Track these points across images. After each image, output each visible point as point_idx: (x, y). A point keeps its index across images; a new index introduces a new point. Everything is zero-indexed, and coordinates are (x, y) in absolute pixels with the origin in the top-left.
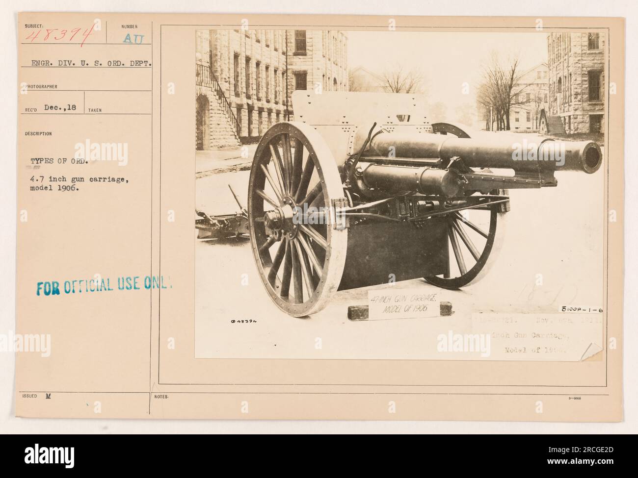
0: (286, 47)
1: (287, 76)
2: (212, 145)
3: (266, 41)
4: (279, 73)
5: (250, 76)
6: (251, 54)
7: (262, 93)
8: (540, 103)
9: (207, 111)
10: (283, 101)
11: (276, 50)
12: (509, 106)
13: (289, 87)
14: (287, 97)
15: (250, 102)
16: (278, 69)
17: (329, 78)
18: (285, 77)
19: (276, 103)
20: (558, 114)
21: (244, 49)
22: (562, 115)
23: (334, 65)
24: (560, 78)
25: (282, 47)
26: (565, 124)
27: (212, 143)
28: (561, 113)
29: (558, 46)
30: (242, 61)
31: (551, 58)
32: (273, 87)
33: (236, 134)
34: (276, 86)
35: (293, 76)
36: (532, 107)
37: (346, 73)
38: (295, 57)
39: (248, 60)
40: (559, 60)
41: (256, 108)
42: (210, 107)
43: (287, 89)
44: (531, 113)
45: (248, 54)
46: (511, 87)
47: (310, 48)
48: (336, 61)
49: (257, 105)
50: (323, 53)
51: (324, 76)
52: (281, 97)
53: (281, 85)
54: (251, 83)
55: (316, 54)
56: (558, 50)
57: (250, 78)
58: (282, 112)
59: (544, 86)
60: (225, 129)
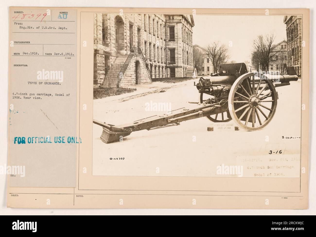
0: (166, 37)
1: (166, 51)
2: (141, 82)
3: (158, 35)
4: (163, 49)
5: (151, 51)
6: (151, 41)
7: (156, 58)
8: (283, 60)
9: (139, 68)
10: (165, 62)
11: (161, 39)
12: (268, 62)
13: (167, 56)
14: (166, 60)
15: (151, 63)
16: (162, 47)
17: (185, 51)
18: (165, 51)
19: (162, 63)
20: (293, 66)
21: (148, 39)
22: (294, 66)
23: (186, 45)
24: (293, 49)
25: (164, 37)
26: (296, 71)
27: (141, 81)
28: (294, 65)
29: (292, 34)
30: (148, 44)
31: (289, 39)
32: (160, 56)
33: (150, 77)
34: (161, 55)
35: (169, 51)
36: (279, 62)
37: (192, 49)
38: (169, 42)
39: (150, 44)
40: (292, 40)
41: (154, 66)
42: (141, 66)
43: (166, 56)
44: (279, 65)
45: (150, 41)
46: (269, 53)
47: (176, 38)
48: (188, 43)
49: (154, 64)
50: (182, 40)
51: (183, 50)
52: (164, 60)
53: (164, 55)
54: (151, 54)
55: (179, 40)
56: (292, 35)
57: (151, 52)
58: (164, 67)
59: (285, 52)
60: (146, 75)
